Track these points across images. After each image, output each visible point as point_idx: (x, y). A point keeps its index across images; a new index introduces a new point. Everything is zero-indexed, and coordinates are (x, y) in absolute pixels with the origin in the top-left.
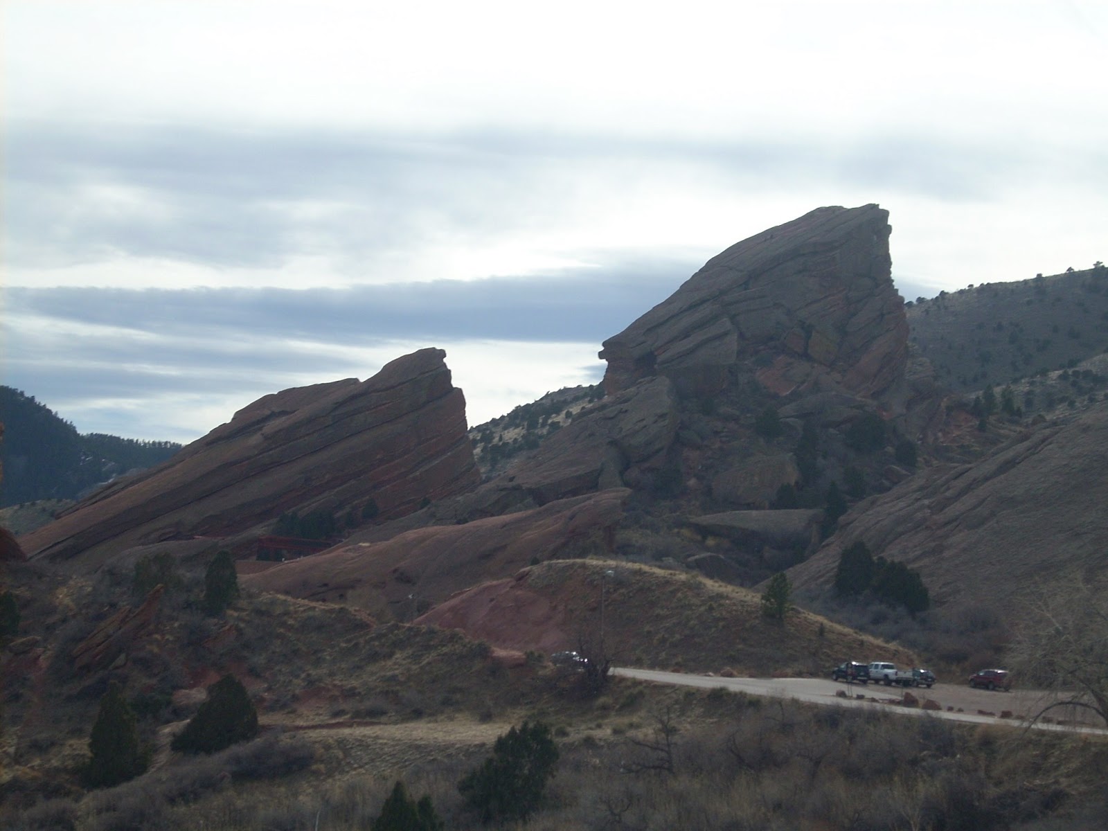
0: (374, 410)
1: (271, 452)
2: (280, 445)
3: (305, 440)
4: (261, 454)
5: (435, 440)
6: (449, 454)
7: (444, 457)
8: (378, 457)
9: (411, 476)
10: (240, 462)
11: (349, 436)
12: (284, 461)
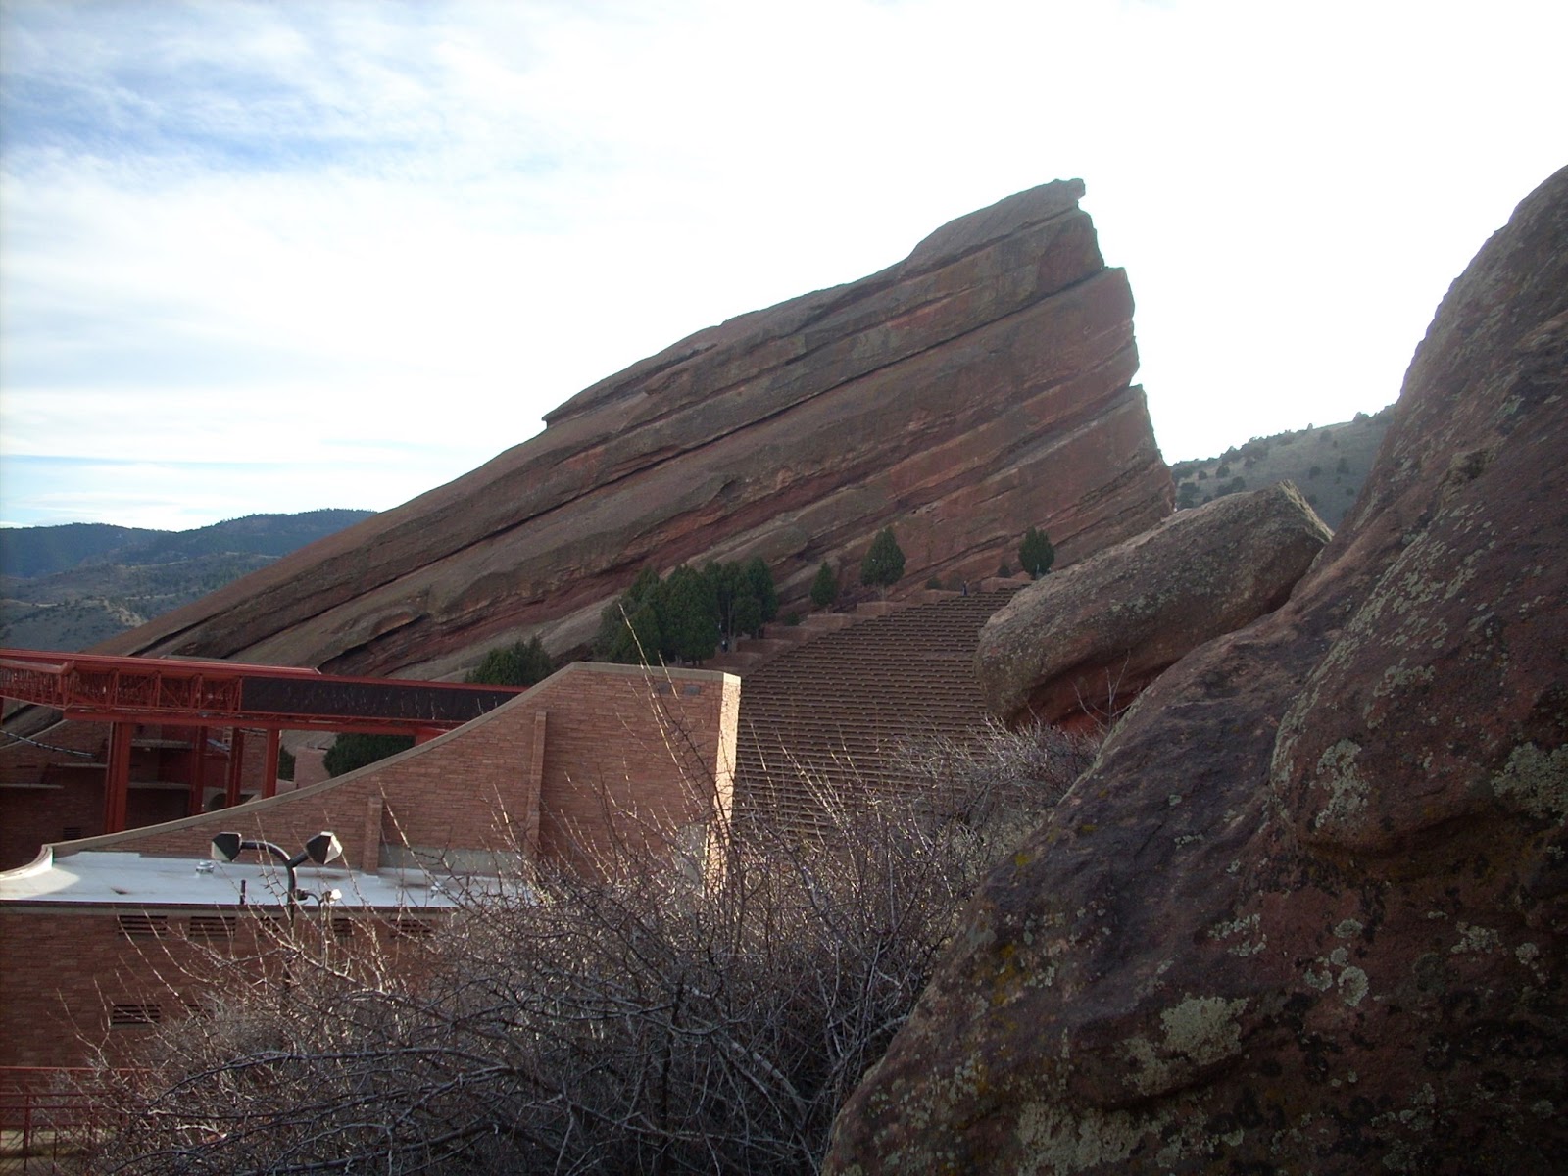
0: (905, 319)
1: (657, 425)
2: (683, 407)
3: (740, 394)
4: (633, 428)
5: (1058, 388)
6: (1094, 424)
7: (1078, 433)
8: (912, 427)
9: (997, 478)
10: (585, 449)
11: (842, 384)
12: (688, 446)
